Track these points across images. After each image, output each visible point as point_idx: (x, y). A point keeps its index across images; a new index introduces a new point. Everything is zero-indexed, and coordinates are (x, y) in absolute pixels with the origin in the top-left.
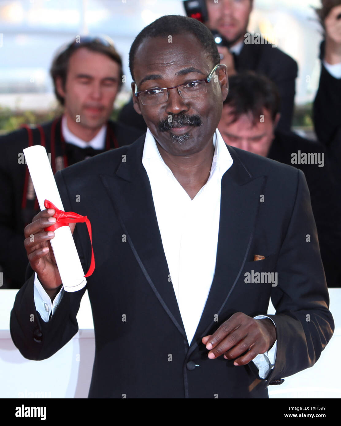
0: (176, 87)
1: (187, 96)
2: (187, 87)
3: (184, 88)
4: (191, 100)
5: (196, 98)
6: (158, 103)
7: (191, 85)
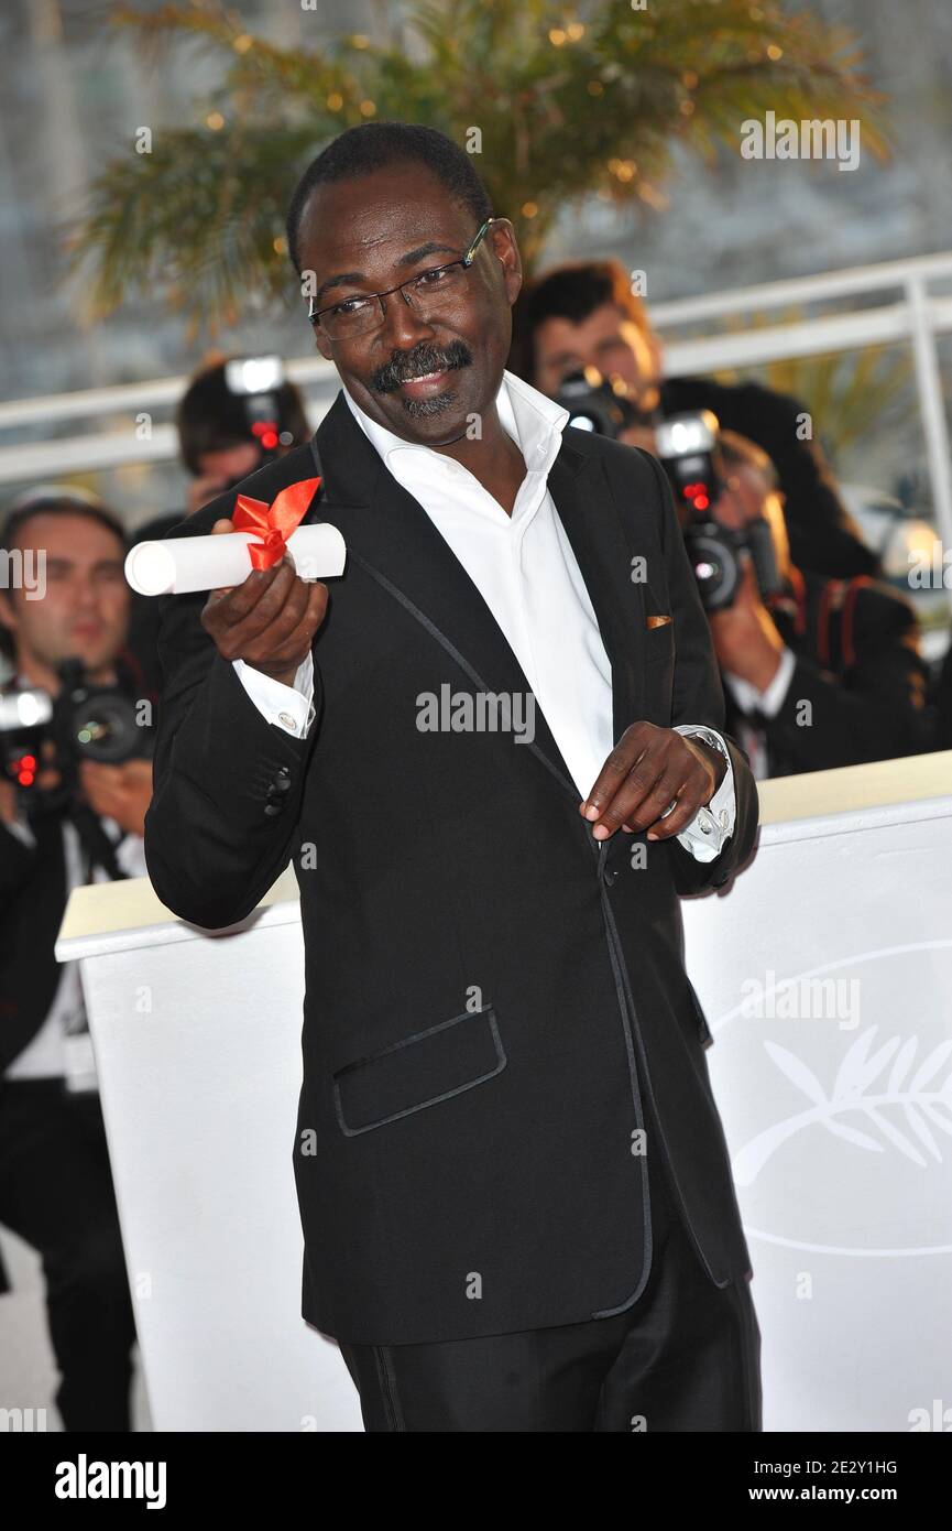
0: (398, 289)
1: (427, 305)
2: (423, 284)
3: (417, 287)
4: (438, 312)
5: (448, 305)
6: (364, 329)
7: (428, 278)
